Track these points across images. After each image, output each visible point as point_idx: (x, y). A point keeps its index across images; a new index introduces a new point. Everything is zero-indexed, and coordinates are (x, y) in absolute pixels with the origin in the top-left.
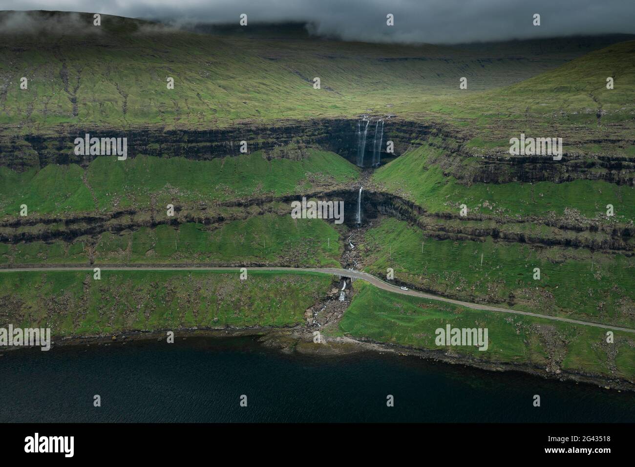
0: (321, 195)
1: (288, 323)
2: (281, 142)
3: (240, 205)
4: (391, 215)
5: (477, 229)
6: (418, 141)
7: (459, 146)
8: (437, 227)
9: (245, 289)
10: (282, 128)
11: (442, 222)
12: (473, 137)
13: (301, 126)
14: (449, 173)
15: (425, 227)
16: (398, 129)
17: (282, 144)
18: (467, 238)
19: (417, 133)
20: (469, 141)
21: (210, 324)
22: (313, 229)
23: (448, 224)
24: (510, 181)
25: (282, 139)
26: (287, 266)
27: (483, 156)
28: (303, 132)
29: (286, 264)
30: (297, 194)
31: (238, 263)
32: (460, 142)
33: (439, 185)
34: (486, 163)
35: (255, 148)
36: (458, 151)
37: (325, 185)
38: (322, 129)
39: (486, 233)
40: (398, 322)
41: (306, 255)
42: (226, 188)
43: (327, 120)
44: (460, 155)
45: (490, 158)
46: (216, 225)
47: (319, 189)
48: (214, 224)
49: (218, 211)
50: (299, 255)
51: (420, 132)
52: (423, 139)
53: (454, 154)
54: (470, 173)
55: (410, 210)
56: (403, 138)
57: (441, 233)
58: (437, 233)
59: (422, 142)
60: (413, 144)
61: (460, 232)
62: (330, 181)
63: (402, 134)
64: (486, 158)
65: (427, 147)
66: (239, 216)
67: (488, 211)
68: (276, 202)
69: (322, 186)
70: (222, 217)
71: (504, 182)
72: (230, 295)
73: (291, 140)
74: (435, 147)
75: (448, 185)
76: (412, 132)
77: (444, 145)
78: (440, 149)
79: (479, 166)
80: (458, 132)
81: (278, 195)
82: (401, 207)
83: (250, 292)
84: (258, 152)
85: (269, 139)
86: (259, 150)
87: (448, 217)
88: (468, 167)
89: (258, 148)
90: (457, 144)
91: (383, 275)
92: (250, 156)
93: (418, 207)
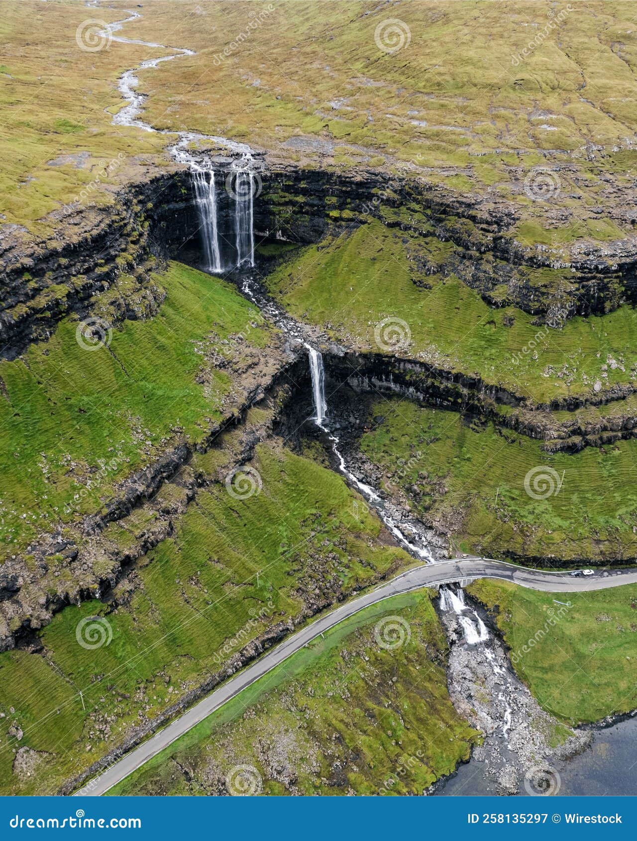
2: (100, 278)
4: (392, 395)
6: (347, 214)
7: (495, 239)
8: (564, 429)
10: (86, 239)
11: (566, 417)
12: (514, 219)
13: (113, 222)
15: (541, 433)
17: (105, 283)
18: (617, 437)
19: (339, 197)
20: (512, 229)
23: (580, 419)
24: (618, 306)
25: (97, 271)
27: (572, 267)
28: (123, 237)
29: (320, 604)
31: (236, 659)
32: (494, 232)
33: (494, 328)
34: (582, 279)
35: (54, 315)
36: (496, 250)
42: (69, 465)
44: (510, 262)
45: (582, 268)
48: (121, 586)
51: (347, 194)
52: (359, 210)
54: (561, 303)
55: (466, 392)
56: (304, 207)
57: (576, 439)
58: (569, 441)
59: (360, 216)
60: (337, 220)
61: (605, 429)
63: (301, 199)
64: (577, 269)
66: (158, 533)
67: (624, 377)
69: (247, 370)
70: (128, 557)
71: (613, 310)
72: (301, 759)
73: (118, 268)
76: (324, 193)
77: (442, 233)
78: (435, 239)
79: (572, 287)
82: (428, 383)
85: (73, 279)
86: (64, 317)
87: (573, 405)
88: (552, 291)
89: (61, 312)
90: (490, 237)
91: (520, 556)
92: (53, 340)
93: (494, 388)
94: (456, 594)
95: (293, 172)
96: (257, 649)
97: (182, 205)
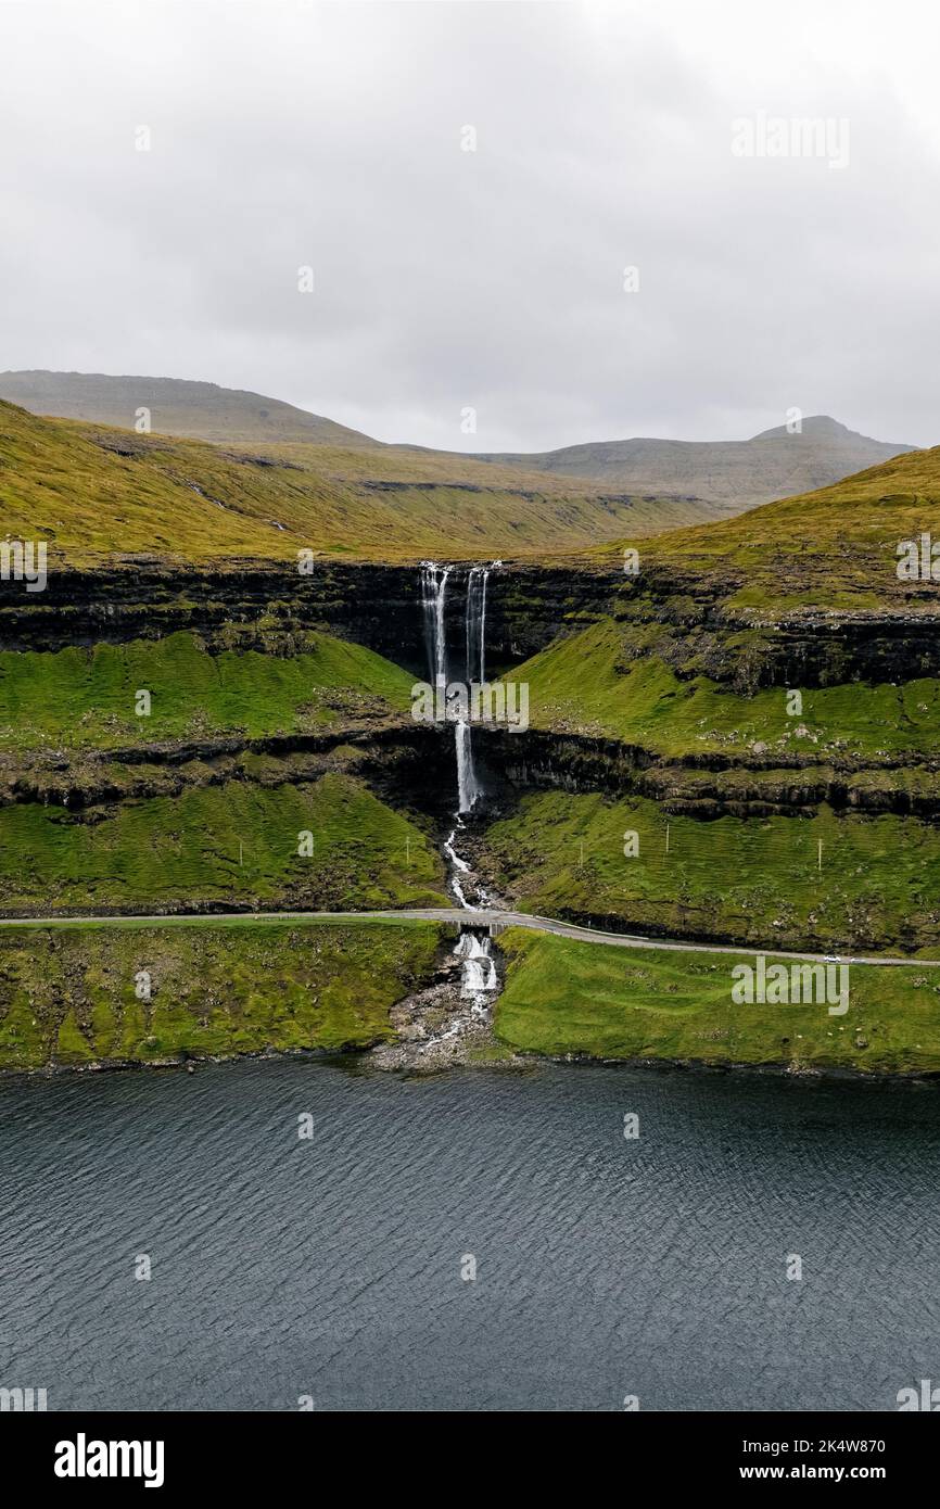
0: (364, 737)
1: (354, 1041)
2: (241, 610)
3: (157, 759)
4: (547, 786)
5: (793, 787)
6: (583, 614)
7: (706, 610)
8: (695, 788)
9: (213, 966)
10: (239, 576)
11: (703, 777)
12: (736, 588)
13: (283, 576)
14: (693, 670)
15: (662, 790)
16: (524, 591)
17: (243, 616)
18: (772, 809)
19: (578, 597)
20: (729, 597)
21: (135, 1055)
22: (360, 820)
23: (720, 780)
24: (846, 680)
25: (240, 604)
26: (308, 909)
27: (777, 625)
28: (290, 590)
29: (305, 904)
30: (303, 735)
31: (174, 905)
32: (707, 602)
33: (672, 700)
34: (786, 639)
35: (173, 623)
36: (704, 621)
37: (368, 716)
38: (334, 587)
39: (815, 795)
40: (651, 1009)
41: (354, 880)
42: (111, 718)
43: (344, 567)
44: (712, 630)
45: (792, 627)
46: (101, 809)
47: (355, 725)
48: (94, 808)
49: (101, 775)
50: (336, 882)
51: (586, 593)
52: (595, 610)
53: (697, 630)
54: (752, 665)
55: (608, 761)
56: (540, 612)
57: (707, 802)
58: (697, 803)
59: (595, 616)
60: (570, 621)
61: (753, 796)
62: (377, 706)
63: (538, 602)
64: (783, 628)
65: (611, 623)
66: (161, 788)
67: (810, 747)
68: (253, 752)
69: (363, 717)
70: (115, 789)
71: (832, 682)
72: (175, 981)
73: (266, 609)
74: (636, 622)
75: (695, 697)
76: (565, 594)
77: (661, 615)
78: (653, 624)
79: (770, 648)
80: (693, 581)
81: (255, 734)
82: (577, 758)
83: (228, 971)
84: (183, 634)
85: (209, 603)
86: (183, 629)
87: (717, 763)
88: (743, 652)
89: (181, 623)
90: (701, 607)
91: (576, 912)
92: (162, 642)
93: (631, 749)
94: (480, 942)
95: (534, 571)
96: (201, 906)
97: (403, 603)
